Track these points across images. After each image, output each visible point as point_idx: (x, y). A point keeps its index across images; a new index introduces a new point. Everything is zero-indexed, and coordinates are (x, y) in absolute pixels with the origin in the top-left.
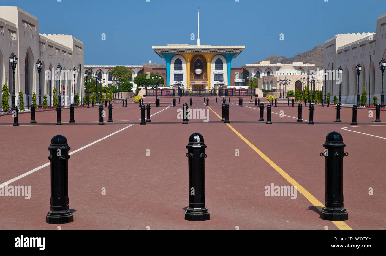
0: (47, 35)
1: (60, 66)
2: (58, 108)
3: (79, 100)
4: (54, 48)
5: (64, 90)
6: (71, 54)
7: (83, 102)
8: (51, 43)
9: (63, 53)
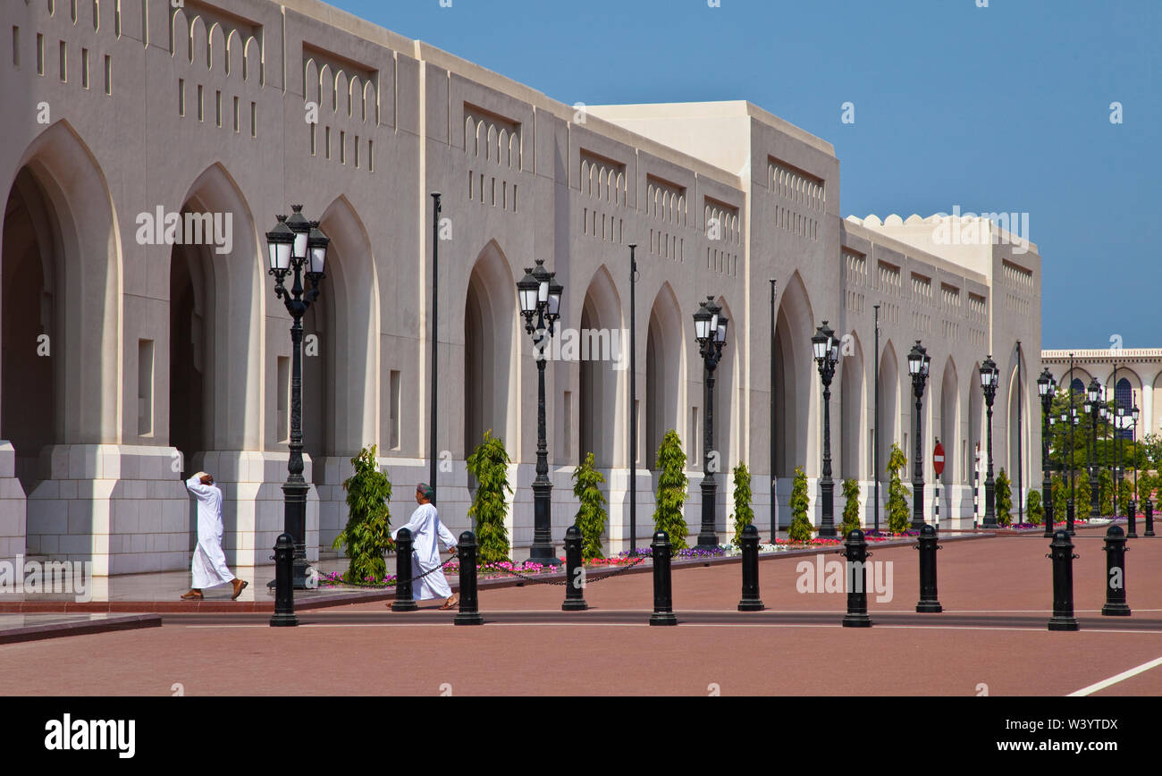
0: (883, 219)
1: (923, 351)
2: (854, 543)
3: (1010, 504)
4: (905, 273)
5: (940, 459)
6: (982, 299)
7: (1028, 511)
8: (891, 252)
9: (947, 297)
